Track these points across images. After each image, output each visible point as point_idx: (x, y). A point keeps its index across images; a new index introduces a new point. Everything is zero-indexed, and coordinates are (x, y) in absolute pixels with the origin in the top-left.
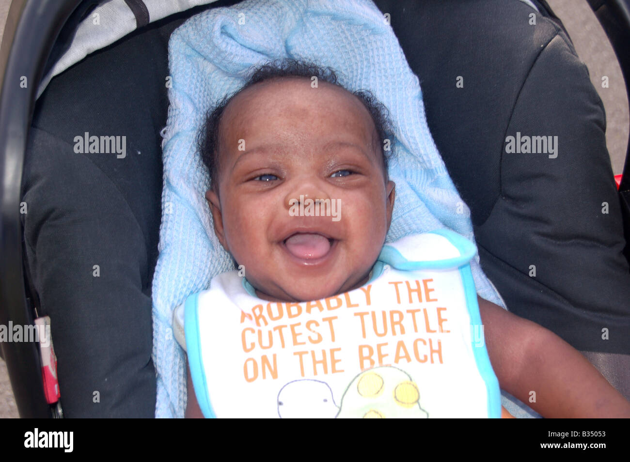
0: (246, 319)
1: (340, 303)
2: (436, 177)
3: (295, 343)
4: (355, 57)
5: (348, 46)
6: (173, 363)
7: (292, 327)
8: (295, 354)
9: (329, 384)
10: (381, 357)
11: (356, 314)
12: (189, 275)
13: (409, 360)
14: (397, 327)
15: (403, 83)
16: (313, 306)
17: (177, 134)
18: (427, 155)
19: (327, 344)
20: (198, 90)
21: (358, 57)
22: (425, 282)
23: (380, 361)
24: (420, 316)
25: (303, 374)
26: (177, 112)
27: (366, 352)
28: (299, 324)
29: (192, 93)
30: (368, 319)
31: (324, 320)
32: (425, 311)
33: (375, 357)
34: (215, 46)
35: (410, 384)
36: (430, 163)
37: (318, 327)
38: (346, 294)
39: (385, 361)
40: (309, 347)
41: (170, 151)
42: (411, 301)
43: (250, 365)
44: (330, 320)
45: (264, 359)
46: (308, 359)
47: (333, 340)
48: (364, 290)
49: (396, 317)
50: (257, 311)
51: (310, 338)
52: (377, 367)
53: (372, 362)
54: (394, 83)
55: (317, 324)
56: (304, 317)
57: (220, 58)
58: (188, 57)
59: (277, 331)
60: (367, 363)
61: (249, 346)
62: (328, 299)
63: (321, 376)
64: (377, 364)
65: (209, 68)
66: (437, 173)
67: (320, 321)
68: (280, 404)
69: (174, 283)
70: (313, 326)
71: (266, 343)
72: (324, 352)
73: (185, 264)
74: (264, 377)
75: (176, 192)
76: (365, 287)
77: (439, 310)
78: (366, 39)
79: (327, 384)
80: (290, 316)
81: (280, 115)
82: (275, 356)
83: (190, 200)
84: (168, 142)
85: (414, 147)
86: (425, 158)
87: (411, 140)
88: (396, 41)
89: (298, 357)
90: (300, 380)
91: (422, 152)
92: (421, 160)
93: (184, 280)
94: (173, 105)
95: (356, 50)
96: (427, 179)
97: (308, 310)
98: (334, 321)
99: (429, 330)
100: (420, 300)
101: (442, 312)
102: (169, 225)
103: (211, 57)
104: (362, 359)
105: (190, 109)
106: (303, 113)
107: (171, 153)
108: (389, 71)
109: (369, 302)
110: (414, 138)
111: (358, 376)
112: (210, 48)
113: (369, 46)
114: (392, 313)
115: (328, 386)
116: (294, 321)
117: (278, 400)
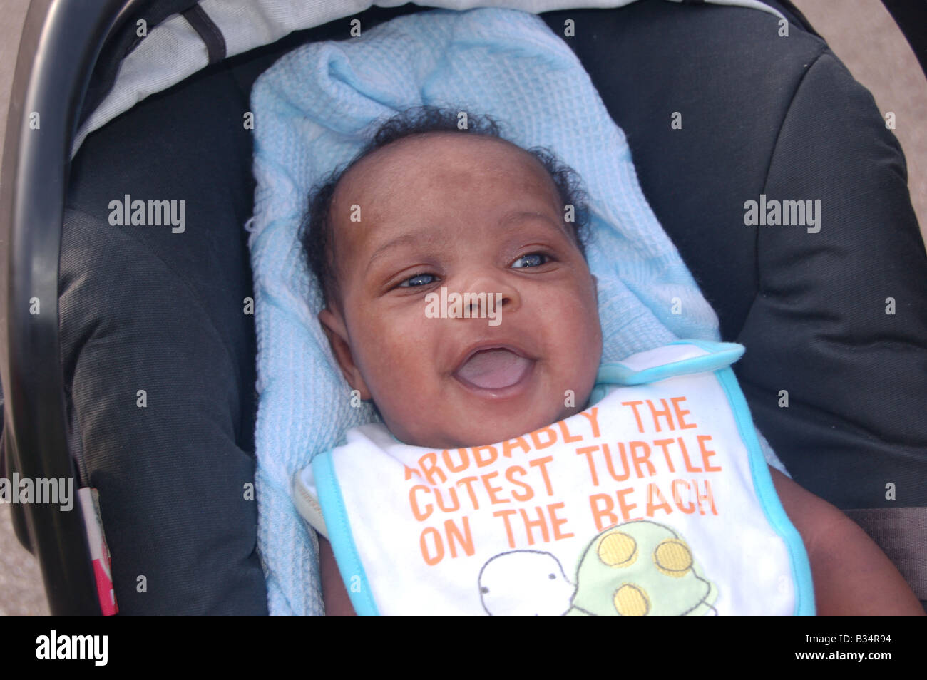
0: (413, 475)
1: (553, 438)
2: (666, 268)
3: (494, 500)
4: (526, 108)
5: (514, 93)
6: (294, 552)
7: (486, 479)
8: (496, 514)
9: (554, 554)
10: (626, 509)
11: (579, 451)
12: (310, 421)
13: (669, 510)
14: (643, 467)
15: (602, 138)
16: (514, 446)
17: (272, 224)
18: (650, 238)
19: (541, 499)
20: (297, 162)
21: (530, 108)
22: (675, 401)
23: (626, 515)
24: (674, 450)
25: (512, 543)
26: (269, 193)
27: (602, 505)
28: (495, 474)
29: (289, 165)
30: (598, 456)
31: (533, 463)
32: (680, 441)
33: (617, 510)
34: (321, 92)
35: (676, 543)
36: (656, 249)
37: (525, 477)
38: (561, 422)
39: (633, 514)
40: (516, 505)
41: (263, 248)
42: (658, 429)
43: (430, 538)
44: (541, 463)
45: (450, 526)
46: (517, 522)
47: (550, 492)
48: (587, 415)
49: (640, 452)
50: (428, 463)
51: (514, 493)
52: (622, 524)
53: (614, 519)
54: (588, 139)
55: (523, 472)
56: (502, 464)
57: (329, 111)
58: (281, 115)
59: (464, 487)
60: (606, 521)
61: (423, 511)
62: (534, 433)
63: (539, 544)
64: (621, 520)
65: (312, 131)
66: (668, 262)
67: (526, 466)
68: (484, 590)
69: (288, 433)
70: (516, 475)
71: (448, 503)
72: (539, 510)
73: (302, 406)
74: (454, 554)
75: (277, 305)
76: (589, 411)
77: (701, 439)
78: (541, 79)
79: (550, 554)
80: (481, 463)
81: (431, 186)
82: (465, 520)
83: (300, 314)
84: (259, 236)
85: (628, 227)
86: (647, 242)
87: (623, 218)
88: (587, 78)
89: (501, 519)
90: (508, 553)
91: (642, 232)
92: (640, 246)
93: (304, 429)
94: (262, 184)
95: (527, 98)
96: (652, 273)
97: (507, 453)
98: (548, 465)
99: (690, 468)
100: (672, 427)
101: (706, 442)
102: (272, 352)
103: (316, 110)
104: (597, 515)
105: (289, 187)
106: (464, 180)
107: (265, 251)
108: (580, 122)
109: (596, 433)
110: (627, 215)
111: (595, 539)
112: (314, 96)
113: (546, 89)
114: (634, 445)
115: (553, 557)
116: (488, 470)
117: (479, 583)
